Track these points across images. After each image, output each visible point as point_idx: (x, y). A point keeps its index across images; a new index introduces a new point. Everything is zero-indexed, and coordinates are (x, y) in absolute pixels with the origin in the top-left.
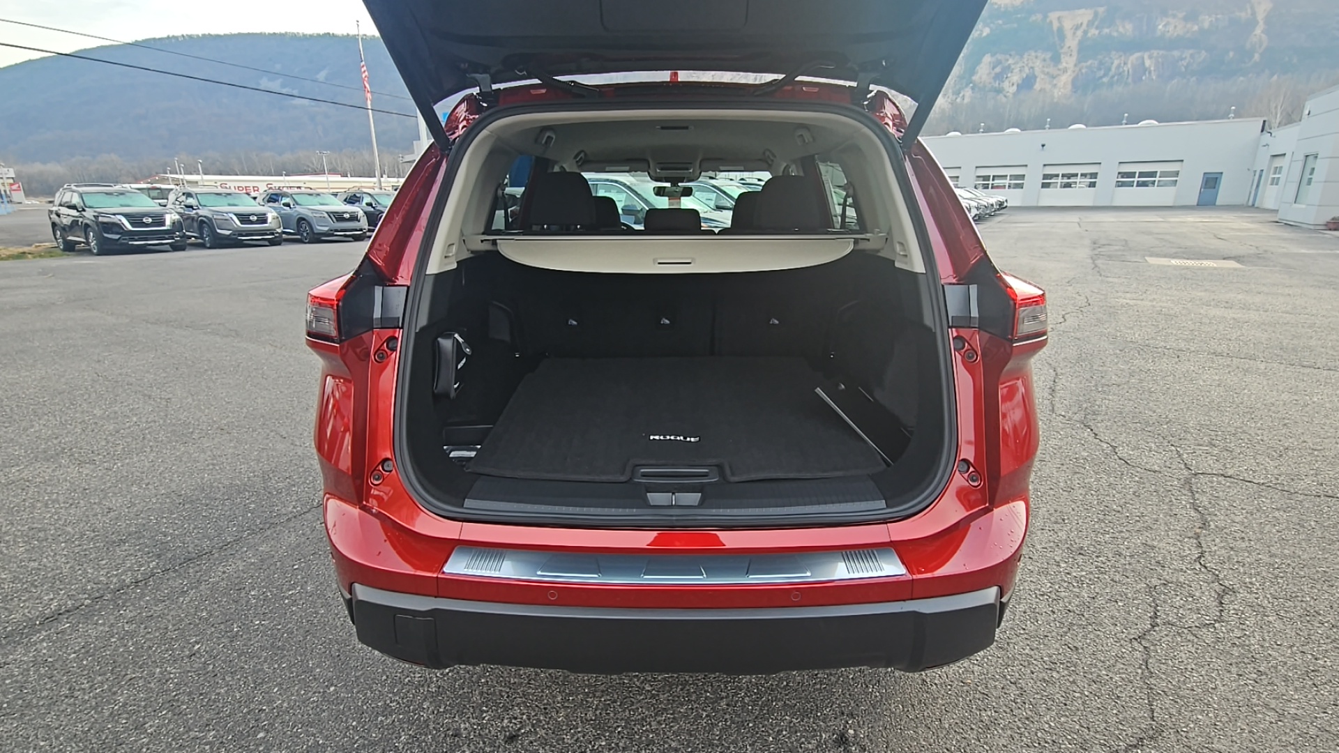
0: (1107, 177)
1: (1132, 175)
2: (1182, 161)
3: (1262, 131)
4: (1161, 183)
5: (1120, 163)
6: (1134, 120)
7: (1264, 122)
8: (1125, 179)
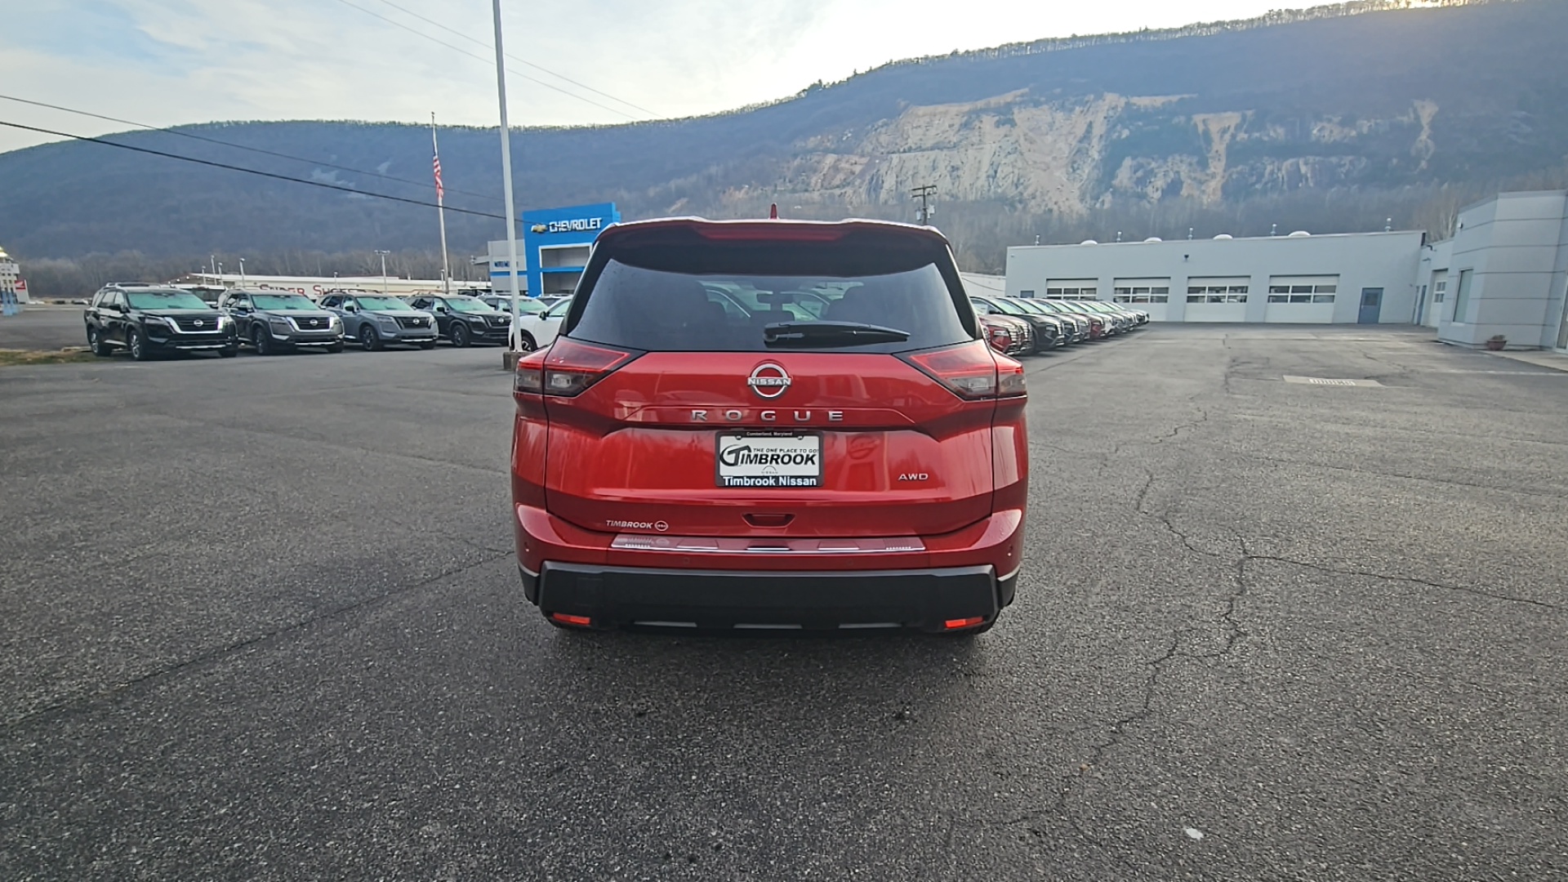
0: (1259, 290)
1: (1285, 289)
2: (1338, 275)
3: (1422, 244)
4: (1317, 299)
5: (1271, 276)
6: (1284, 231)
7: (1424, 234)
8: (1278, 294)
